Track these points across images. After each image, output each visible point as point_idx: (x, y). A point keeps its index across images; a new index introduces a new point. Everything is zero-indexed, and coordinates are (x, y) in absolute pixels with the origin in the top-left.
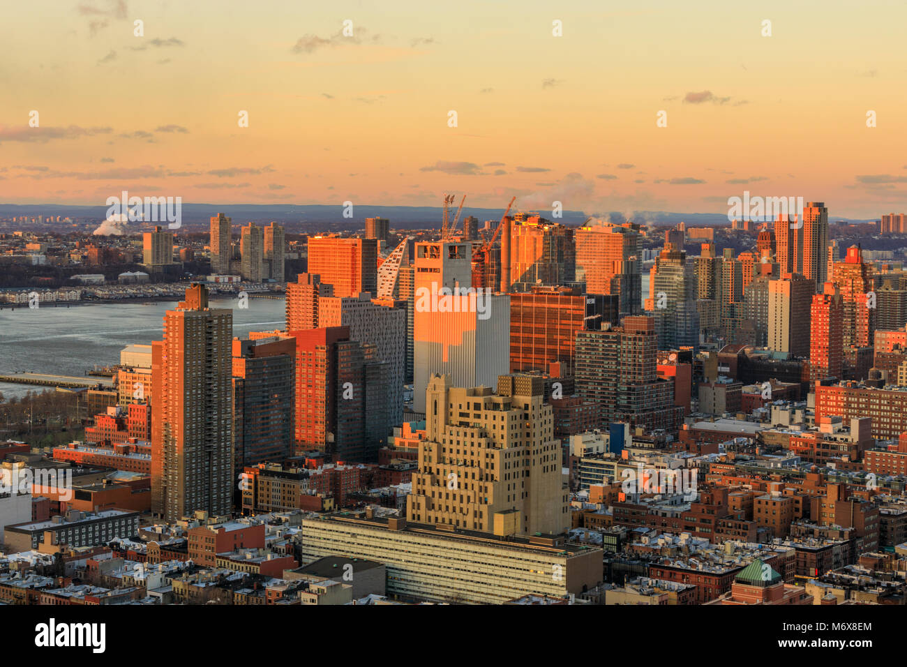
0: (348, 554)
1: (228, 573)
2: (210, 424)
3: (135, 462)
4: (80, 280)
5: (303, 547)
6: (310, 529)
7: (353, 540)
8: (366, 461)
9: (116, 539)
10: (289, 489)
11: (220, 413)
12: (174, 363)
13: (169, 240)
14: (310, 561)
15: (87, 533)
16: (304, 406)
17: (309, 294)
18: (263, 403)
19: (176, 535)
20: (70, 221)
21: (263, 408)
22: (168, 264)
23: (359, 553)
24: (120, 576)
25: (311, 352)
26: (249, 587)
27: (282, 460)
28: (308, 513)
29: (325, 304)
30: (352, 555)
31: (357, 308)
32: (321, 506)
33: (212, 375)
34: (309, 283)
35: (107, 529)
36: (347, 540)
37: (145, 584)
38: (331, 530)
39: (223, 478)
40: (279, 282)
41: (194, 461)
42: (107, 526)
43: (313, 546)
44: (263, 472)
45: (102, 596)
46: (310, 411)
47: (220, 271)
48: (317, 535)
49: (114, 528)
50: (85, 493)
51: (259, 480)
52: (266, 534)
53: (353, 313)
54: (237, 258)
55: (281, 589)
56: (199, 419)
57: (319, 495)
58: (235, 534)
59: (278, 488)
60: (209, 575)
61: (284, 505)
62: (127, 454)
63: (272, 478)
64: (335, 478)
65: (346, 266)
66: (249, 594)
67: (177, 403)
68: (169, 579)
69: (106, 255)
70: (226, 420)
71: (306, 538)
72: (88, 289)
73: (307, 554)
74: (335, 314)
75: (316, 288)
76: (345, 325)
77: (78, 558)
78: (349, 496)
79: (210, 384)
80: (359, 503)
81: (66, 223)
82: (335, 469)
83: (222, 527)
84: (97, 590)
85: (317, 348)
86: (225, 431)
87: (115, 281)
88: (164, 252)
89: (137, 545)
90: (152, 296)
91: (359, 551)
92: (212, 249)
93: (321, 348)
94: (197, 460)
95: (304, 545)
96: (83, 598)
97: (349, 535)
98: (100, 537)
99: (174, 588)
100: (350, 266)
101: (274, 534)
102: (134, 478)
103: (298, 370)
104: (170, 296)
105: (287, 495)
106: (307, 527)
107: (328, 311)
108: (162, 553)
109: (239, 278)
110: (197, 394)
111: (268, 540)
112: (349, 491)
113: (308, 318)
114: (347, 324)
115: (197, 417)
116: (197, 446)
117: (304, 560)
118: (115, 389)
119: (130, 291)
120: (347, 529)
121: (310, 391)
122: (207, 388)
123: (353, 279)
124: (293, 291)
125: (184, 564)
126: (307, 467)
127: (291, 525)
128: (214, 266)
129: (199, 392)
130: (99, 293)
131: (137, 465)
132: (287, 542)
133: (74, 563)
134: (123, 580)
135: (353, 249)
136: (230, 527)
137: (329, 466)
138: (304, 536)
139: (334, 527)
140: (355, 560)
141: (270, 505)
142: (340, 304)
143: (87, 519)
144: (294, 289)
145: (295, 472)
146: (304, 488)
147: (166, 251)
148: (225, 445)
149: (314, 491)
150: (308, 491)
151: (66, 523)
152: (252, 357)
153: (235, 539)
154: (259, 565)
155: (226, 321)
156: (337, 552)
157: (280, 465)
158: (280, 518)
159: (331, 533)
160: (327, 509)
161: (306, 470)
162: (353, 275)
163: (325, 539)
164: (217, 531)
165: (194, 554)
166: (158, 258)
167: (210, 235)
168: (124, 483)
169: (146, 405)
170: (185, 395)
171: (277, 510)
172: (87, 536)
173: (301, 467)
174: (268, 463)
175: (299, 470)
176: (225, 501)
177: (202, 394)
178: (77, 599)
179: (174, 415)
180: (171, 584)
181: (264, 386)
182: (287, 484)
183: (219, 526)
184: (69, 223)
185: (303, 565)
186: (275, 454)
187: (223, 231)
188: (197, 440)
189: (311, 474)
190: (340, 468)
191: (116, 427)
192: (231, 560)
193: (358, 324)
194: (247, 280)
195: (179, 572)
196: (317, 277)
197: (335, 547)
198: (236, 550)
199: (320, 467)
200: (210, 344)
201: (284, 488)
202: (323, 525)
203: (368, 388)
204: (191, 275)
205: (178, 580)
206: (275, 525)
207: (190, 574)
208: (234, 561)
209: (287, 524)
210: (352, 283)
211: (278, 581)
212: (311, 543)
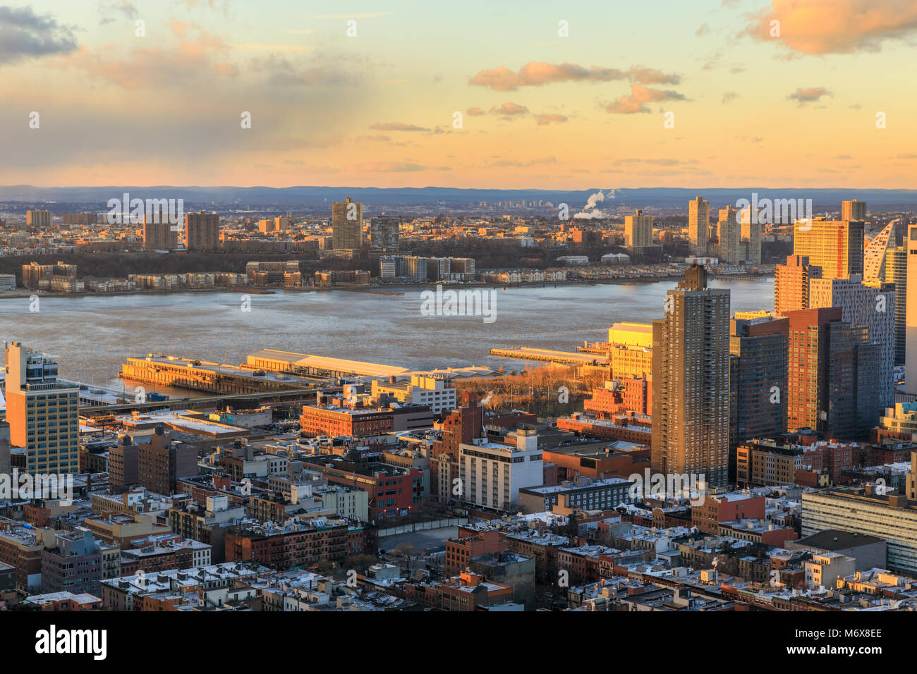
0: (848, 529)
1: (732, 541)
2: (708, 399)
3: (633, 434)
4: (565, 261)
5: (803, 520)
6: (809, 503)
7: (852, 515)
8: (857, 439)
9: (622, 505)
10: (783, 464)
11: (717, 389)
12: (674, 340)
13: (649, 223)
14: (810, 534)
15: (594, 498)
16: (795, 384)
17: (797, 276)
18: (757, 380)
19: (678, 503)
20: (551, 205)
21: (757, 386)
22: (649, 246)
23: (858, 528)
24: (630, 539)
25: (804, 333)
26: (753, 555)
27: (777, 437)
28: (803, 488)
29: (816, 285)
30: (852, 529)
31: (848, 290)
32: (816, 482)
33: (710, 353)
34: (798, 265)
35: (612, 495)
36: (847, 515)
37: (653, 547)
38: (830, 505)
39: (720, 451)
40: (756, 264)
41: (693, 434)
42: (612, 492)
43: (812, 519)
44: (757, 447)
45: (616, 556)
46: (802, 390)
47: (698, 253)
48: (816, 509)
49: (618, 495)
50: (589, 460)
51: (754, 455)
52: (766, 506)
53: (843, 295)
54: (714, 240)
55: (785, 559)
56: (698, 394)
57: (814, 471)
58: (737, 504)
59: (773, 463)
60: (714, 542)
61: (778, 480)
62: (626, 426)
63: (766, 453)
64: (828, 456)
65: (833, 248)
66: (753, 562)
67: (677, 379)
68: (675, 544)
69: (590, 238)
70: (723, 396)
71: (806, 511)
72: (572, 270)
73: (806, 527)
74: (825, 296)
75: (804, 269)
76: (836, 306)
77: (590, 521)
78: (843, 473)
79: (709, 361)
80: (854, 480)
81: (547, 207)
82: (829, 447)
83: (724, 497)
84: (609, 551)
85: (809, 328)
86: (722, 406)
87: (598, 263)
88: (644, 235)
89: (642, 511)
90: (634, 277)
91: (859, 526)
92: (691, 232)
93: (814, 329)
94: (696, 433)
95: (803, 518)
96: (598, 557)
97: (849, 511)
98: (606, 502)
99: (682, 553)
100: (836, 248)
101: (773, 506)
102: (633, 449)
103: (790, 350)
104: (650, 277)
105: (781, 470)
106: (806, 501)
107: (818, 293)
108: (667, 519)
109: (717, 260)
110: (696, 370)
111: (768, 511)
112: (844, 468)
113: (797, 299)
114: (838, 305)
115: (696, 392)
116: (695, 420)
117: (803, 533)
118: (608, 364)
119: (612, 272)
120: (847, 504)
121: (802, 370)
122: (706, 366)
123: (839, 261)
124: (781, 273)
125: (690, 530)
126: (801, 444)
127: (788, 498)
128: (692, 248)
129: (698, 369)
130: (583, 273)
131: (635, 437)
132: (786, 514)
133: (586, 525)
134: (632, 543)
135: (840, 231)
136: (732, 498)
137: (822, 444)
138: (804, 509)
139: (834, 502)
140: (856, 534)
141: (765, 479)
142: (831, 285)
143: (593, 485)
144: (783, 271)
145: (789, 449)
146: (798, 464)
147: (646, 234)
148: (723, 419)
149: (810, 467)
150: (804, 466)
151: (574, 488)
152: (746, 335)
153: (737, 509)
154: (761, 535)
155: (724, 300)
156: (836, 526)
157: (773, 441)
158: (777, 492)
159: (831, 507)
160: (822, 484)
161: (799, 446)
162: (839, 257)
163: (824, 513)
164: (720, 501)
165: (697, 522)
166: (638, 241)
167: (688, 218)
168: (626, 453)
169: (642, 380)
170: (685, 371)
171: (773, 484)
172: (594, 501)
173: (795, 443)
174: (762, 439)
175: (793, 446)
176: (722, 473)
177: (700, 370)
178: (592, 558)
179: (674, 389)
180: (677, 548)
181: (758, 364)
182: (781, 459)
183: (722, 496)
184: (550, 207)
185: (803, 538)
186: (769, 430)
187: (701, 215)
188: (695, 414)
189: (805, 451)
190: (833, 445)
191: (613, 401)
192: (734, 529)
193: (848, 305)
194: (724, 262)
195: (685, 538)
196: (806, 259)
197: (834, 521)
198: (738, 520)
199: (813, 444)
200: (709, 323)
201: (779, 464)
202: (822, 500)
203: (860, 368)
204: (670, 257)
205: (685, 545)
206: (772, 497)
207: (695, 540)
208: (736, 530)
209: (784, 497)
210: (839, 265)
211: (781, 551)
212: (810, 517)
